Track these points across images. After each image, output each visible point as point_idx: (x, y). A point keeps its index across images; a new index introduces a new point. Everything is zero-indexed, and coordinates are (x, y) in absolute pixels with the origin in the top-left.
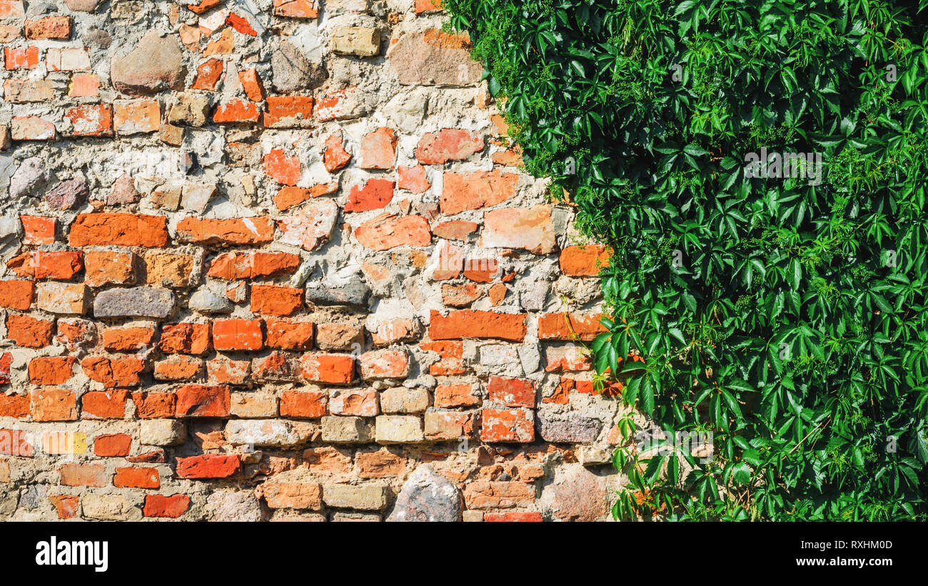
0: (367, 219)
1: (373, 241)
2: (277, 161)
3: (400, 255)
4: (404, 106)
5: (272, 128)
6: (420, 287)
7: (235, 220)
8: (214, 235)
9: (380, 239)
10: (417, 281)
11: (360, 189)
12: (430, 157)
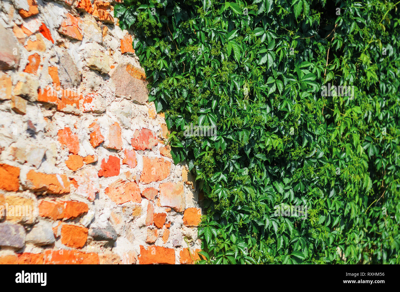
0: (111, 182)
1: (115, 197)
2: (67, 135)
3: (128, 208)
4: (123, 110)
5: (62, 112)
6: (132, 230)
7: (53, 175)
8: (44, 185)
9: (118, 197)
10: (131, 225)
11: (106, 161)
12: (139, 145)
